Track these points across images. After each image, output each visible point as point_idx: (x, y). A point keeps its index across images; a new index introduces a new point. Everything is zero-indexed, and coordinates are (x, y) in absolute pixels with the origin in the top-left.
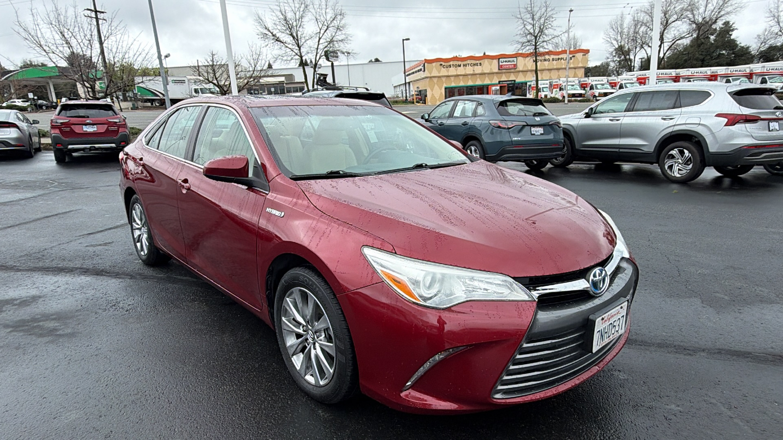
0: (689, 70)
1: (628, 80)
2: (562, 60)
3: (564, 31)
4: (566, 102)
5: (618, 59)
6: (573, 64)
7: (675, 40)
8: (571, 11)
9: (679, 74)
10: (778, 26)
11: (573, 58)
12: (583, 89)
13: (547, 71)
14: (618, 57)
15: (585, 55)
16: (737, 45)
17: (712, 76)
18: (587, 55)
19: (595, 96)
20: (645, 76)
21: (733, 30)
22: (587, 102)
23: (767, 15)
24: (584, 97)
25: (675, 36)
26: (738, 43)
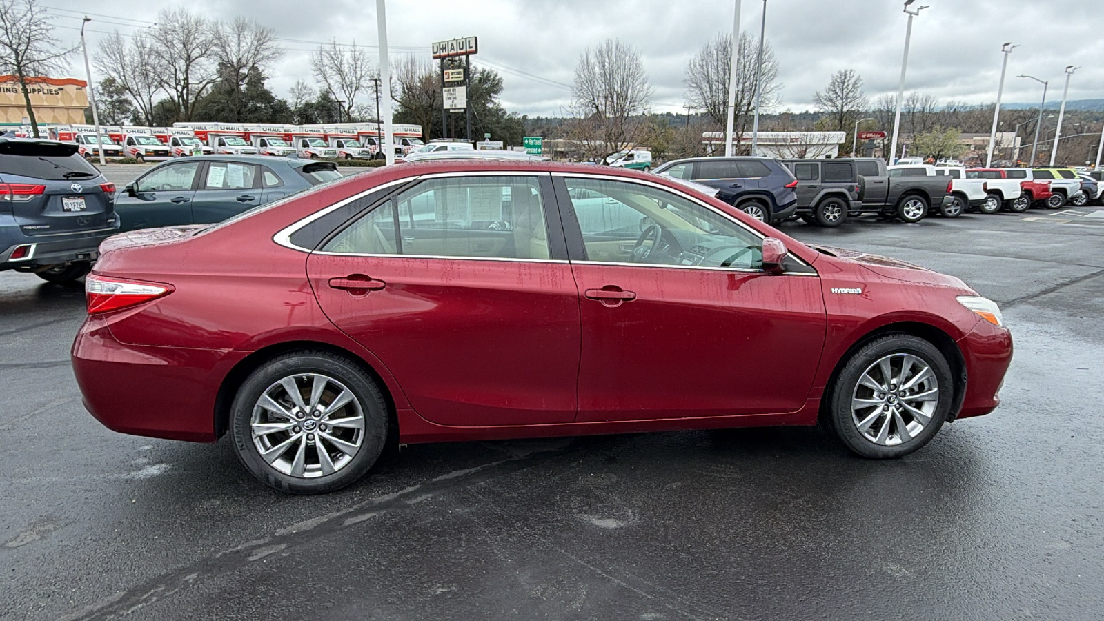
0: (259, 126)
1: (182, 133)
2: (41, 93)
3: (70, 49)
4: (103, 162)
5: (110, 100)
6: (63, 102)
7: (204, 83)
8: (87, 20)
9: (247, 129)
10: (325, 82)
11: (60, 92)
12: (116, 143)
13: (16, 109)
14: (108, 96)
15: (81, 89)
16: (273, 98)
17: (286, 135)
18: (83, 89)
19: (139, 155)
20: (205, 130)
21: (264, 79)
22: (134, 163)
23: (314, 68)
24: (122, 155)
25: (202, 78)
26: (273, 95)
